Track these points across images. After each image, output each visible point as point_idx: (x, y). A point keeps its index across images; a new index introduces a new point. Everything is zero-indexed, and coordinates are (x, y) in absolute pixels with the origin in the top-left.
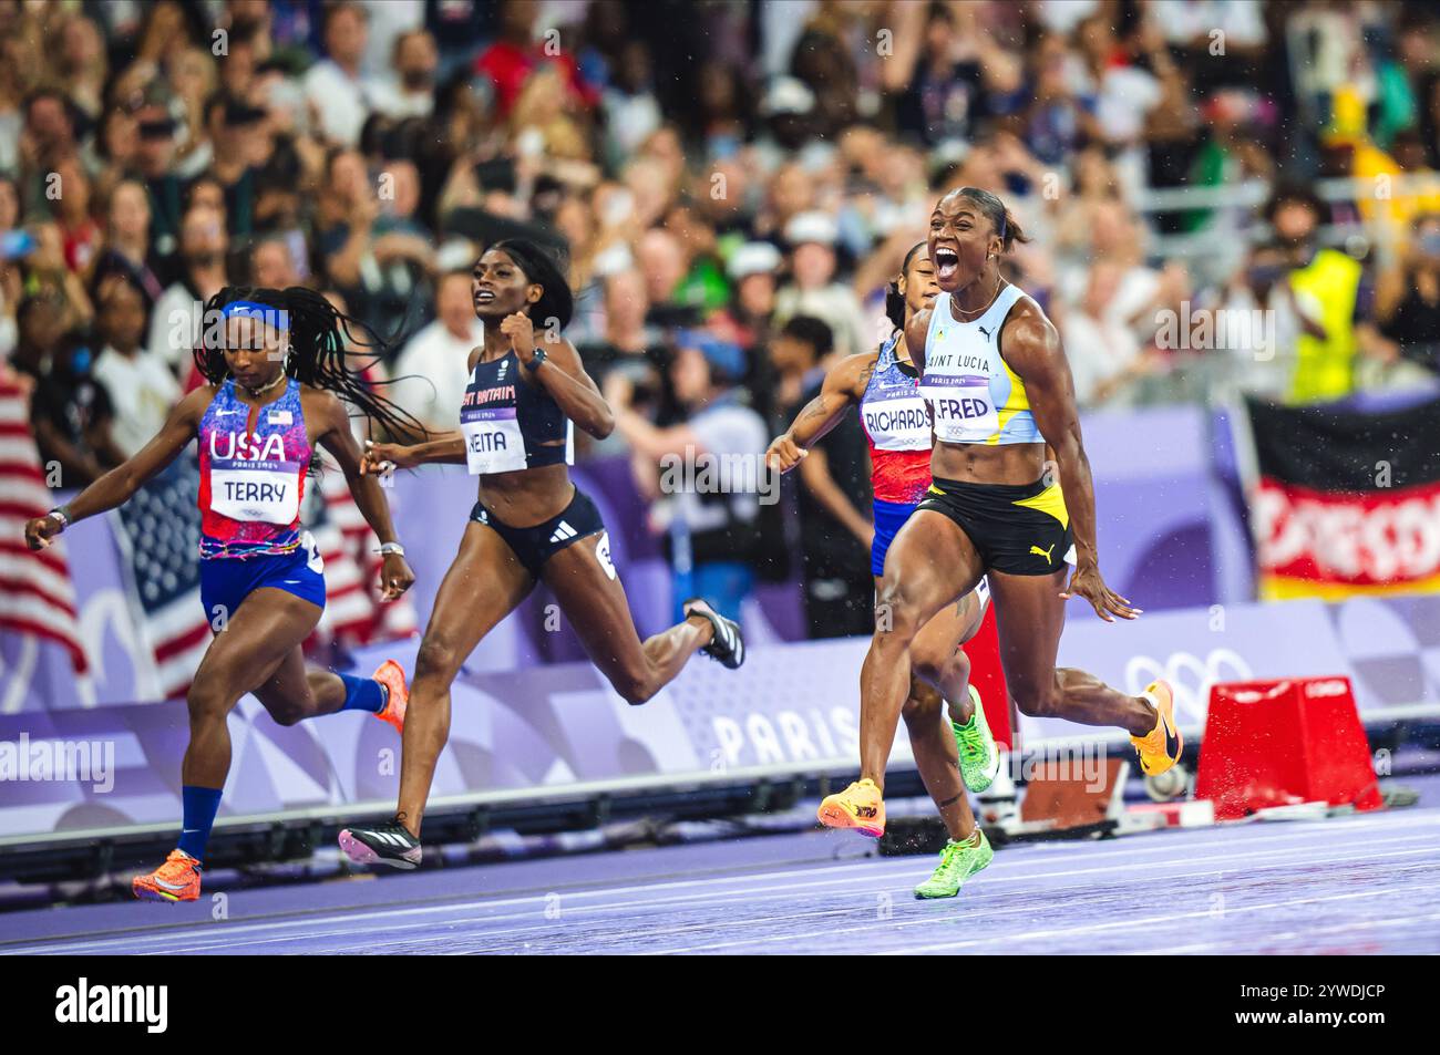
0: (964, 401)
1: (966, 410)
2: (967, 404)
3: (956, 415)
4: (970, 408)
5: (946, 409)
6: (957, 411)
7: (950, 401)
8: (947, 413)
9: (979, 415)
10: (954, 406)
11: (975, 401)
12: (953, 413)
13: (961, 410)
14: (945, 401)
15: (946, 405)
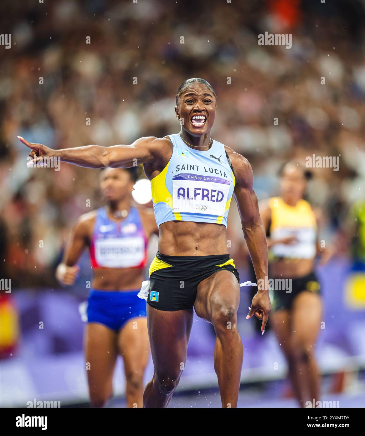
0: (212, 191)
1: (212, 196)
2: (214, 193)
3: (206, 199)
4: (214, 196)
5: (199, 194)
6: (207, 196)
7: (203, 190)
8: (199, 197)
9: (217, 201)
10: (206, 193)
11: (219, 192)
12: (203, 197)
13: (210, 196)
14: (200, 189)
15: (200, 192)
